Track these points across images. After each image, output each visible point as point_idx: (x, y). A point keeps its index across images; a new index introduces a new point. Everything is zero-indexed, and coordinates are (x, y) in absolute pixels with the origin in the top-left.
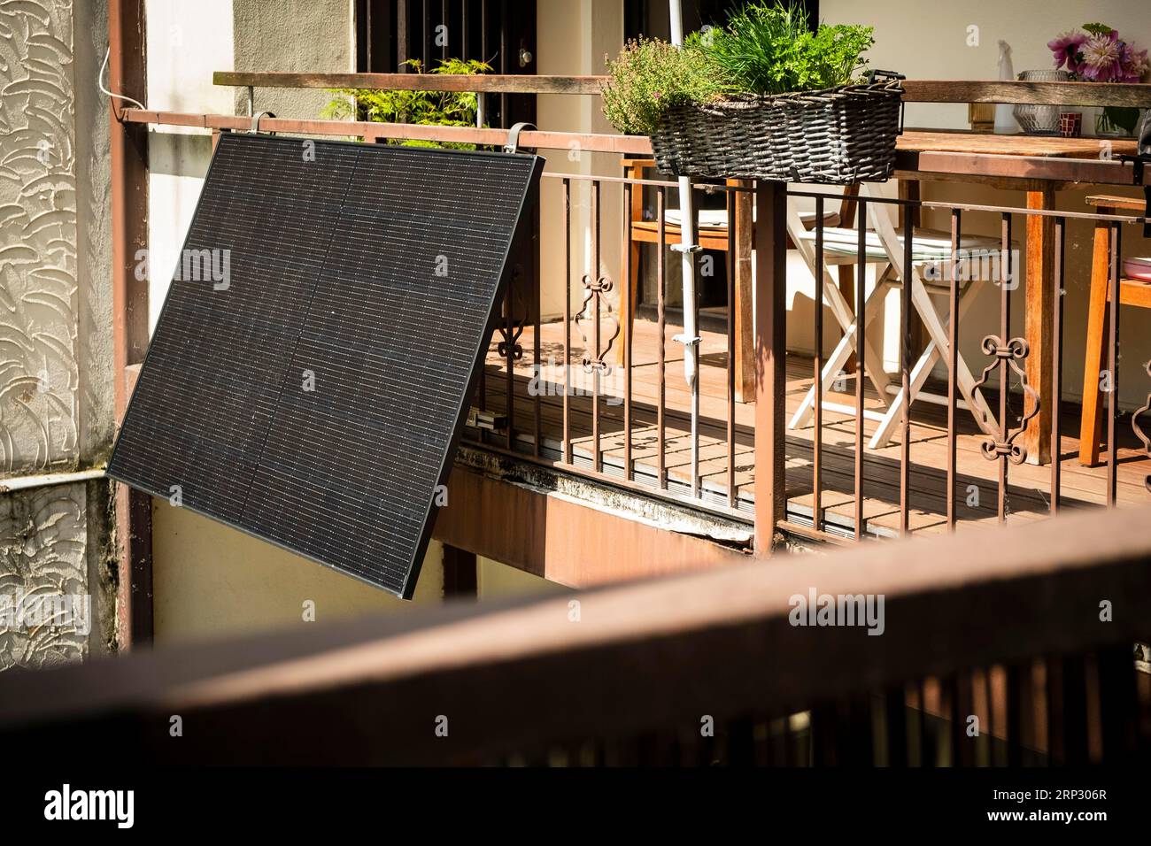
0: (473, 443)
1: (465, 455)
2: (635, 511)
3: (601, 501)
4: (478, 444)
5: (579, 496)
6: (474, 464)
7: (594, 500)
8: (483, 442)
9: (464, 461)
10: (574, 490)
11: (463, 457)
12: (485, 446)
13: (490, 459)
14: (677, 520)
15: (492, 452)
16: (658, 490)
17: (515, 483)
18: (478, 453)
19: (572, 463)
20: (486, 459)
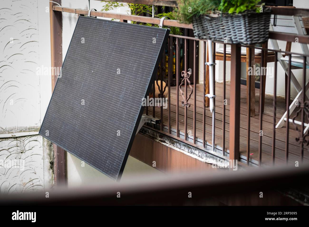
0: (151, 128)
1: (149, 132)
2: (197, 155)
3: (187, 151)
4: (153, 129)
5: (181, 148)
6: (152, 135)
7: (185, 150)
8: (154, 128)
9: (149, 134)
10: (180, 146)
11: (149, 133)
12: (154, 129)
13: (156, 134)
14: (209, 158)
15: (156, 131)
16: (203, 148)
17: (162, 143)
18: (153, 132)
19: (179, 137)
20: (155, 134)
